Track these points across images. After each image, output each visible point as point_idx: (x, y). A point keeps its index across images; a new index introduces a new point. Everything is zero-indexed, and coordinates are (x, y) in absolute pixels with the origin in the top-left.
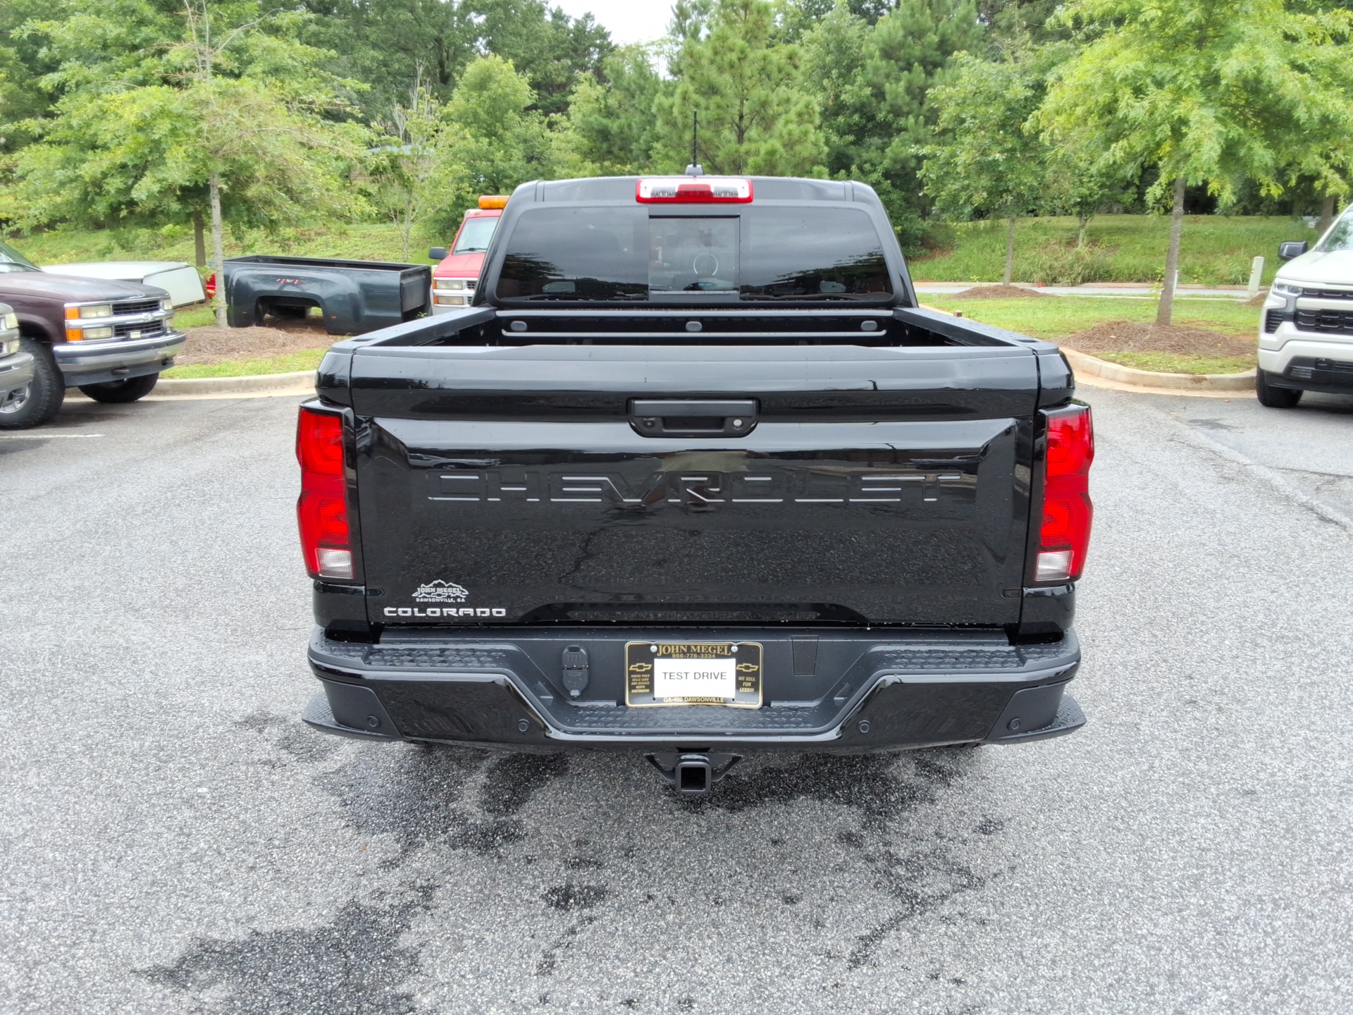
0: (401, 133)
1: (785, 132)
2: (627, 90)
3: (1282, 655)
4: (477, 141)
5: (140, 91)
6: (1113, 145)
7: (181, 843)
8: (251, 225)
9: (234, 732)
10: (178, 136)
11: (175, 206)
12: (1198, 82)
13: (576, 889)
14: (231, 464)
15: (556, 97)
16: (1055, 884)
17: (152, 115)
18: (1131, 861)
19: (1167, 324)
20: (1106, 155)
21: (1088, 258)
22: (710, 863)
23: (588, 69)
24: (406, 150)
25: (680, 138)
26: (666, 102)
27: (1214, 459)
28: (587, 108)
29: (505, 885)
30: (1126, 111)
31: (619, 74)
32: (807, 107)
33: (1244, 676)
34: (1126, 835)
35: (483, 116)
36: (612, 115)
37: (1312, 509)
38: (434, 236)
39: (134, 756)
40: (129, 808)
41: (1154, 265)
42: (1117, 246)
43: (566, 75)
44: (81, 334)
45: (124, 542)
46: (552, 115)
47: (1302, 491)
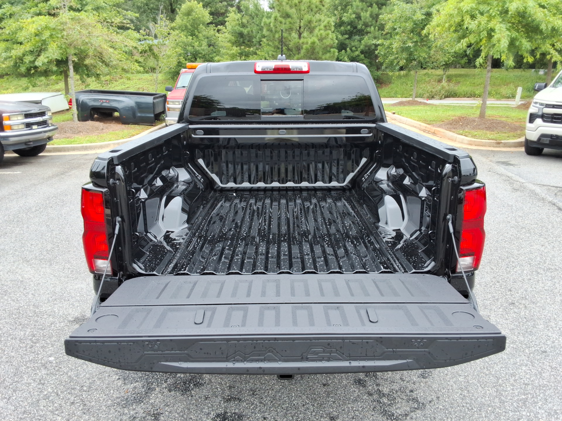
0: (153, 35)
1: (319, 34)
2: (251, 15)
3: (550, 278)
4: (187, 38)
5: (36, 18)
6: (462, 41)
7: (40, 388)
8: (88, 76)
9: (68, 326)
10: (53, 38)
11: (55, 68)
12: (499, 13)
13: (229, 414)
14: (76, 186)
15: (221, 18)
16: (458, 406)
17: (41, 29)
18: (493, 391)
19: (484, 118)
20: (459, 45)
21: (447, 88)
22: (293, 398)
23: (234, 6)
24: (156, 42)
25: (274, 37)
26: (268, 21)
27: (509, 180)
28: (234, 23)
29: (195, 412)
30: (467, 25)
31: (247, 9)
32: (328, 23)
33: (535, 289)
34: (490, 377)
35: (190, 27)
36: (245, 26)
37: (554, 204)
38: (169, 79)
39: (21, 340)
40: (16, 369)
41: (475, 91)
42: (459, 82)
43: (225, 9)
44: (10, 127)
45: (25, 226)
46: (219, 26)
47: (549, 195)
